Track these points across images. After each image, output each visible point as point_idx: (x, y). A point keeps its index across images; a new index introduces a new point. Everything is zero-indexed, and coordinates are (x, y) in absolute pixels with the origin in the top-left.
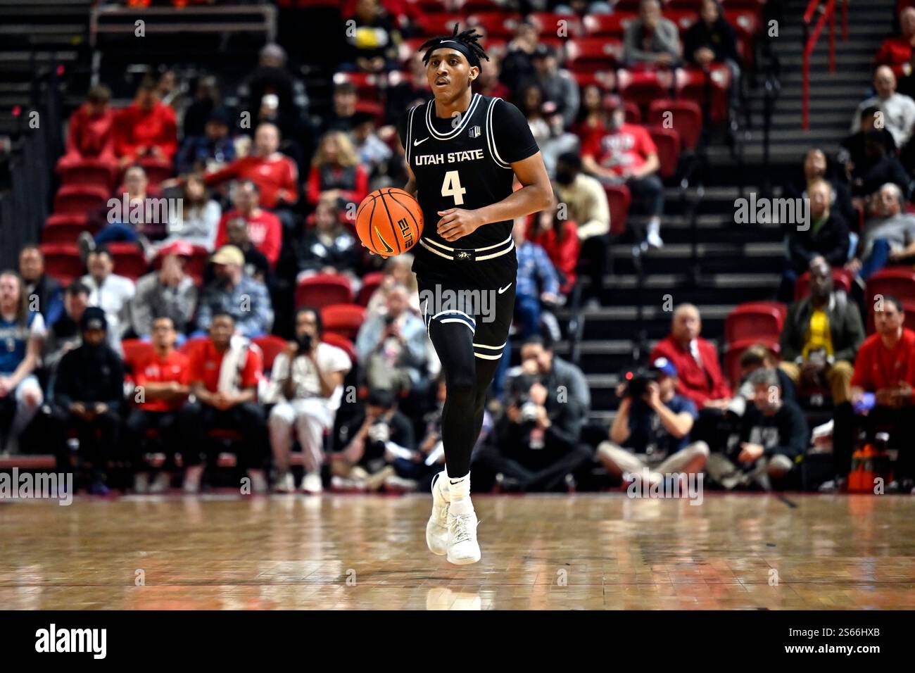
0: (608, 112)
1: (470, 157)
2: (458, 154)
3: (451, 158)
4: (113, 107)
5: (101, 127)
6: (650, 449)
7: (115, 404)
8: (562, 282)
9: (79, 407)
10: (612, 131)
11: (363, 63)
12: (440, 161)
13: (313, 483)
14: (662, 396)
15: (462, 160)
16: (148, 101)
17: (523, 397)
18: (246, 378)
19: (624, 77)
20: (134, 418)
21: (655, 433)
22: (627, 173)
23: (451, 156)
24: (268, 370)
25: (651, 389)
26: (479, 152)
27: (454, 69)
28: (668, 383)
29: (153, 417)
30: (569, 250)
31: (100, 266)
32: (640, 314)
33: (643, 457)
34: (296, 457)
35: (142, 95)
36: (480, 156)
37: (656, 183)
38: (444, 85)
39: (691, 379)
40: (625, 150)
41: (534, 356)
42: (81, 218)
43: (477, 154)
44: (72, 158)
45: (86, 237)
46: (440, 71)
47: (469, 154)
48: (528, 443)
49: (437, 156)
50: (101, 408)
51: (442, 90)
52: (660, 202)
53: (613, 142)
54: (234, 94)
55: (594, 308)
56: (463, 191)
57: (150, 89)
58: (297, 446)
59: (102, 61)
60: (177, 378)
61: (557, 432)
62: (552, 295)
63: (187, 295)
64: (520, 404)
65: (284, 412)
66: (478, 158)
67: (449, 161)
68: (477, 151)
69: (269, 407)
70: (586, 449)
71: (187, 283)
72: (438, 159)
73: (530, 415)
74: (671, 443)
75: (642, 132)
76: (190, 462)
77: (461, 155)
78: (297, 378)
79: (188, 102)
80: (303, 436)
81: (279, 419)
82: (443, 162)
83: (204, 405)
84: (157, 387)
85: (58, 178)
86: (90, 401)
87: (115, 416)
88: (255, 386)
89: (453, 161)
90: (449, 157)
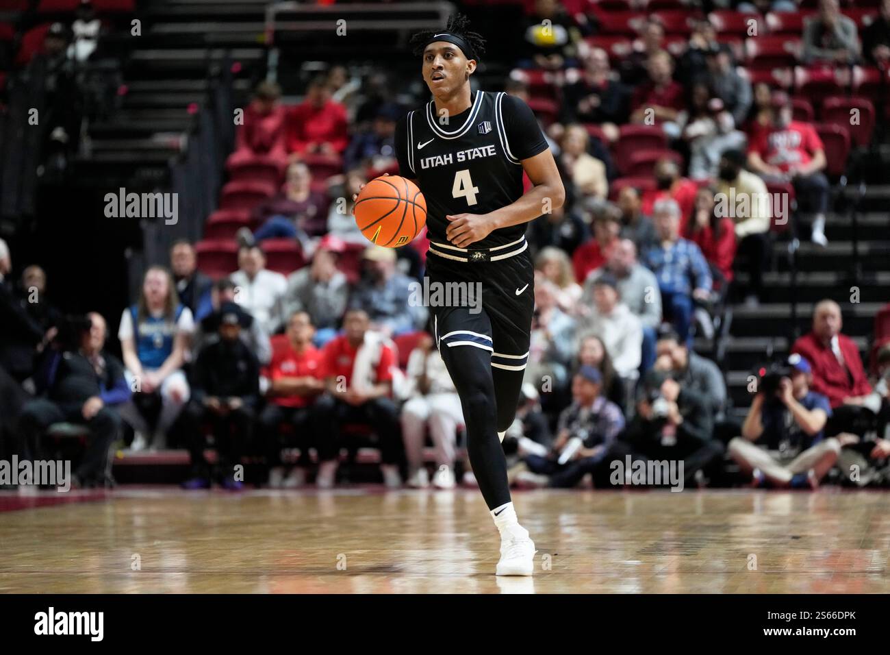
0: (776, 109)
1: (482, 155)
2: (468, 151)
3: (461, 156)
4: (283, 104)
5: (270, 124)
6: (784, 445)
7: (251, 399)
8: (716, 280)
9: (214, 402)
10: (778, 128)
11: (541, 61)
12: (448, 161)
13: (445, 477)
14: (795, 393)
15: (473, 158)
16: (319, 98)
17: (654, 393)
18: (380, 373)
19: (801, 75)
20: (269, 413)
21: (788, 430)
22: (793, 171)
23: (461, 154)
24: (403, 366)
25: (784, 385)
26: (491, 148)
27: (451, 63)
28: (801, 380)
29: (288, 412)
30: (725, 247)
31: (251, 262)
32: (793, 313)
33: (776, 454)
34: (429, 452)
35: (312, 92)
36: (492, 152)
37: (822, 180)
38: (441, 80)
39: (831, 376)
40: (791, 148)
41: (668, 353)
42: (243, 214)
43: (489, 150)
44: (242, 155)
45: (245, 234)
46: (435, 66)
47: (481, 151)
48: (660, 440)
49: (445, 156)
50: (236, 403)
51: (439, 85)
52: (824, 199)
53: (780, 140)
54: (406, 91)
55: (752, 306)
56: (476, 190)
57: (322, 86)
58: (429, 441)
59: (281, 59)
60: (313, 373)
61: (689, 428)
62: (704, 292)
63: (339, 290)
64: (651, 401)
65: (417, 408)
66: (490, 154)
67: (459, 160)
68: (488, 147)
69: (403, 402)
70: (717, 445)
71: (339, 279)
72: (446, 159)
73: (660, 412)
74: (804, 439)
75: (810, 129)
76: (324, 457)
77: (472, 153)
78: (432, 374)
79: (360, 100)
80: (435, 432)
81: (411, 415)
82: (451, 162)
83: (339, 400)
84: (292, 382)
85: (228, 174)
86: (224, 394)
87: (249, 411)
88: (389, 381)
89: (464, 159)
90: (458, 156)
